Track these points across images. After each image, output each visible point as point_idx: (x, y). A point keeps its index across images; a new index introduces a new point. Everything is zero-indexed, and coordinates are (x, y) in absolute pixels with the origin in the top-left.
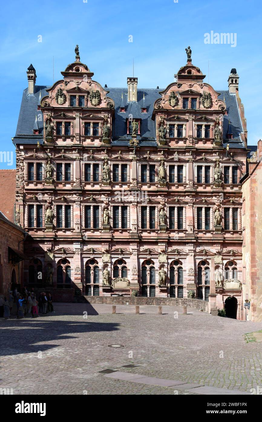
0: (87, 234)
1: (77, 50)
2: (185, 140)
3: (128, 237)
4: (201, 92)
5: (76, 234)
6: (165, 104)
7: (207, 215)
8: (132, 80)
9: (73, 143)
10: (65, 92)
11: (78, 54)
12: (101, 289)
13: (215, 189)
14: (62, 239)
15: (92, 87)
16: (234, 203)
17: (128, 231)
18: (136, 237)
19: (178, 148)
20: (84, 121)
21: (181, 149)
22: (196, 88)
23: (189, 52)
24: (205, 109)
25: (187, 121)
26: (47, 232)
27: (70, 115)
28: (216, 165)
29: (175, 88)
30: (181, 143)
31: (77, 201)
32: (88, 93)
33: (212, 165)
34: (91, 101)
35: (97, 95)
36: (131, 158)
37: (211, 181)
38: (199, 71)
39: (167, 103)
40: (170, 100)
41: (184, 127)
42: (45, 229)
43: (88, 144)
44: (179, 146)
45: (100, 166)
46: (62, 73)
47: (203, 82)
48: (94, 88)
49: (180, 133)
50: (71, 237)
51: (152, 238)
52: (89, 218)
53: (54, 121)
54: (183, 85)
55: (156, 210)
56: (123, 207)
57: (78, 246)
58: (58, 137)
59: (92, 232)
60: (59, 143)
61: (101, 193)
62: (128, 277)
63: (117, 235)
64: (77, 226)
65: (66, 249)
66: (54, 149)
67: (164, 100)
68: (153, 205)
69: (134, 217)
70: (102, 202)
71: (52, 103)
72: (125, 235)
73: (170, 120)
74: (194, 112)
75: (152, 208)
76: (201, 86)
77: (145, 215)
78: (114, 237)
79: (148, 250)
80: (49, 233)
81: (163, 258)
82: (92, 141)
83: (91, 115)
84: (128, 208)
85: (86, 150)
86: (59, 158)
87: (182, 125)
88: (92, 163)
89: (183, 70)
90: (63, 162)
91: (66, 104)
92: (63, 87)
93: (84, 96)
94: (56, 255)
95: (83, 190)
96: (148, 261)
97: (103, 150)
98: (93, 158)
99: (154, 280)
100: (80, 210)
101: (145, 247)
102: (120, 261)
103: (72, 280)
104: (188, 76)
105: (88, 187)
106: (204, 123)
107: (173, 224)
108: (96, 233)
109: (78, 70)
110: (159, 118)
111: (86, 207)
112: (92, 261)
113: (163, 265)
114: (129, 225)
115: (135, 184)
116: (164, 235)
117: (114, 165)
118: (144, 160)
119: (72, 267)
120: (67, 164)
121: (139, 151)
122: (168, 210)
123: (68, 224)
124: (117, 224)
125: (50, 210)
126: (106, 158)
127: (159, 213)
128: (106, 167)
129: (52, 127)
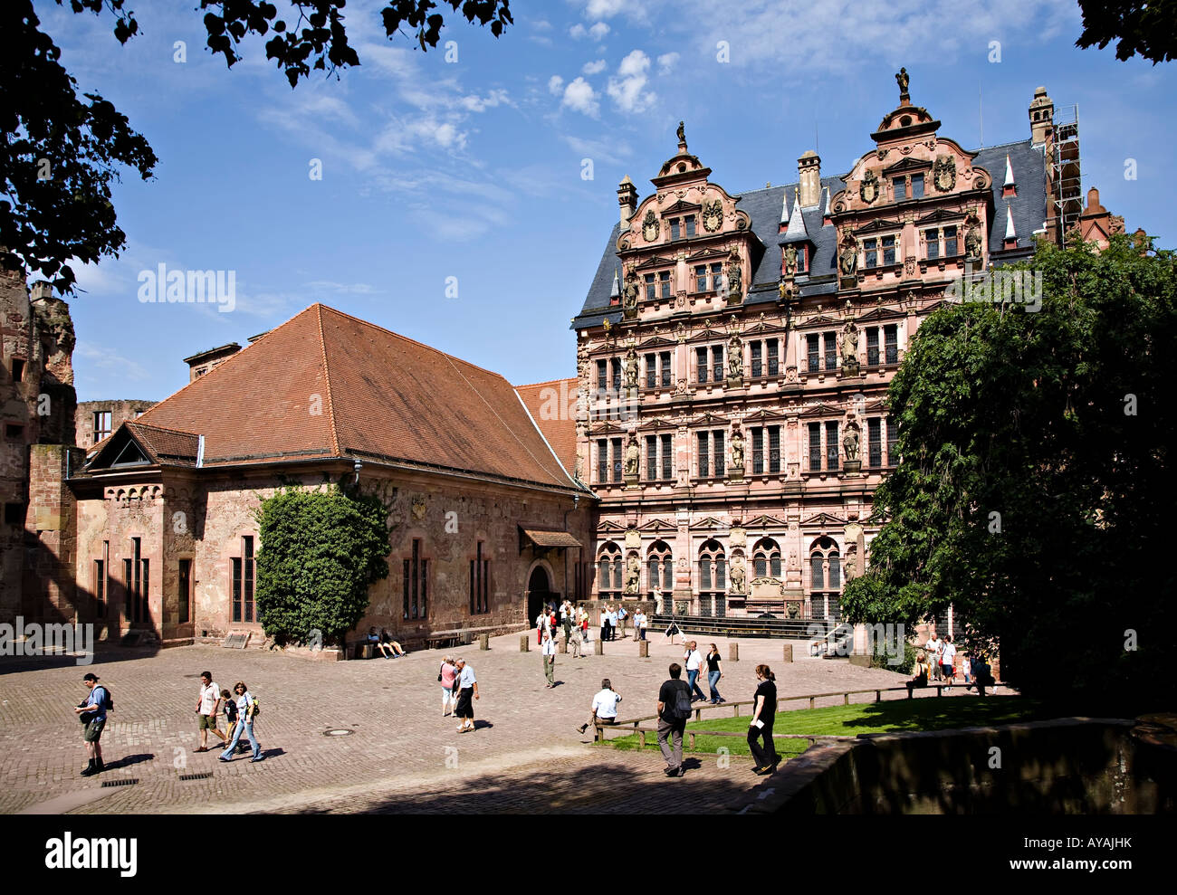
0: (703, 488)
1: (680, 130)
3: (780, 492)
4: (932, 157)
5: (682, 492)
6: (852, 202)
8: (808, 163)
9: (673, 311)
10: (658, 216)
11: (683, 139)
12: (727, 602)
14: (655, 503)
15: (707, 196)
17: (781, 479)
18: (796, 490)
19: (883, 288)
20: (692, 266)
21: (888, 290)
22: (919, 151)
24: (942, 194)
25: (902, 226)
26: (629, 490)
27: (669, 257)
29: (873, 163)
30: (889, 278)
31: (682, 426)
32: (699, 208)
34: (705, 222)
35: (716, 211)
36: (785, 325)
38: (924, 115)
39: (857, 197)
40: (862, 190)
41: (897, 241)
42: (626, 485)
43: (702, 309)
44: (887, 285)
45: (725, 350)
46: (654, 181)
47: (937, 137)
48: (713, 196)
49: (889, 256)
50: (671, 497)
51: (831, 489)
52: (703, 458)
53: (641, 274)
54: (890, 153)
55: (841, 428)
56: (770, 428)
57: (682, 514)
58: (648, 304)
59: (710, 485)
60: (648, 315)
61: (725, 404)
62: (783, 577)
63: (758, 488)
64: (681, 474)
65: (662, 523)
66: (641, 329)
67: (849, 192)
68: (832, 419)
69: (794, 445)
70: (728, 422)
71: (638, 243)
72: (774, 487)
73: (863, 231)
74: (918, 206)
75: (832, 427)
76: (931, 146)
77: (814, 440)
78: (751, 493)
79: (822, 516)
80: (633, 493)
81: (853, 532)
82: (708, 301)
83: (707, 251)
84: (781, 430)
85: (698, 322)
86: (650, 344)
87: (892, 238)
88: (710, 345)
89: (888, 122)
90: (657, 352)
91: (662, 240)
92: (656, 206)
93: (692, 218)
94: (644, 535)
95: (693, 403)
96: (823, 541)
97: (729, 317)
98: (709, 336)
99: (838, 580)
100: (689, 442)
101: (817, 510)
102: (766, 543)
103: (675, 584)
104: (904, 131)
105: (702, 395)
106: (943, 225)
107: (876, 456)
108: (719, 488)
109: (683, 168)
110: (841, 232)
111: (699, 435)
112: (714, 544)
113: (854, 549)
114: (783, 467)
115: (792, 379)
116: (856, 482)
117: (753, 345)
118: (813, 324)
119: (674, 557)
120: (663, 355)
121: (801, 308)
122: (864, 425)
123: (667, 472)
124: (757, 467)
125: (633, 448)
126: (734, 331)
127: (845, 435)
128: (736, 350)
129: (636, 288)
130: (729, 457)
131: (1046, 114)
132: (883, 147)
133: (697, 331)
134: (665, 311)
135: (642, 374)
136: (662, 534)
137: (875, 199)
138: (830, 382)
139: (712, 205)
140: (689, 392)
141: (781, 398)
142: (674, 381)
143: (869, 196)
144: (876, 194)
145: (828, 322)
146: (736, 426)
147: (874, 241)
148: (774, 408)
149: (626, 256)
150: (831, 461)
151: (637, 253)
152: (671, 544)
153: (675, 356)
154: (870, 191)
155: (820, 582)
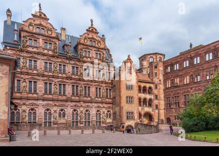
0: (46, 96)
2: (90, 58)
3: (66, 99)
5: (40, 96)
6: (82, 41)
7: (100, 91)
9: (38, 51)
10: (33, 24)
11: (40, 8)
12: (52, 124)
14: (32, 98)
15: (48, 26)
16: (109, 87)
17: (66, 96)
18: (70, 99)
20: (44, 41)
22: (95, 37)
23: (92, 21)
24: (98, 47)
25: (92, 50)
27: (37, 36)
29: (86, 35)
31: (40, 80)
32: (46, 28)
34: (47, 32)
36: (67, 62)
38: (96, 30)
40: (84, 40)
41: (91, 53)
42: (22, 93)
43: (46, 53)
45: (52, 64)
46: (32, 15)
49: (89, 55)
51: (77, 100)
52: (46, 89)
53: (28, 38)
54: (90, 35)
55: (79, 87)
56: (63, 85)
57: (40, 102)
58: (30, 46)
59: (48, 96)
60: (30, 49)
61: (53, 77)
62: (66, 118)
63: (60, 98)
64: (40, 92)
65: (34, 104)
66: (28, 52)
67: (82, 39)
69: (69, 90)
70: (53, 81)
71: (26, 29)
72: (64, 98)
73: (84, 48)
74: (95, 47)
75: (77, 86)
76: (97, 37)
77: (73, 89)
79: (75, 105)
80: (24, 95)
81: (82, 109)
82: (48, 51)
83: (48, 39)
84: (66, 85)
85: (45, 55)
86: (31, 57)
87: (89, 52)
88: (48, 62)
89: (89, 28)
90: (33, 60)
91: (34, 31)
92: (32, 22)
93: (44, 29)
94: (28, 106)
95: (44, 75)
96: (75, 110)
97: (54, 57)
98: (49, 60)
99: (77, 119)
100: (42, 84)
101: (74, 104)
102: (62, 110)
103: (37, 120)
104: (92, 31)
105: (46, 73)
106: (99, 53)
107: (85, 94)
108: (50, 96)
109: (40, 15)
110: (80, 47)
111: (45, 83)
112: (48, 110)
113: (82, 112)
114: (66, 93)
115: (69, 75)
116: (82, 98)
117: (60, 65)
118: (74, 64)
119: (37, 113)
120: (34, 61)
121: (71, 60)
122: (84, 87)
123: (35, 91)
124: (60, 93)
125: (24, 83)
126: (56, 61)
128: (56, 65)
129: (27, 41)
130: (53, 90)
132: (88, 33)
133: (45, 58)
134: (35, 50)
135: (28, 64)
136: (34, 107)
137: (87, 43)
138: (77, 77)
139: (50, 28)
140: (42, 72)
141: (67, 78)
142: (38, 68)
145: (77, 65)
147: (86, 51)
148: (65, 80)
149: (23, 31)
150: (76, 94)
151: (27, 32)
152: (36, 109)
153: (39, 62)
154: (86, 41)
155: (73, 119)
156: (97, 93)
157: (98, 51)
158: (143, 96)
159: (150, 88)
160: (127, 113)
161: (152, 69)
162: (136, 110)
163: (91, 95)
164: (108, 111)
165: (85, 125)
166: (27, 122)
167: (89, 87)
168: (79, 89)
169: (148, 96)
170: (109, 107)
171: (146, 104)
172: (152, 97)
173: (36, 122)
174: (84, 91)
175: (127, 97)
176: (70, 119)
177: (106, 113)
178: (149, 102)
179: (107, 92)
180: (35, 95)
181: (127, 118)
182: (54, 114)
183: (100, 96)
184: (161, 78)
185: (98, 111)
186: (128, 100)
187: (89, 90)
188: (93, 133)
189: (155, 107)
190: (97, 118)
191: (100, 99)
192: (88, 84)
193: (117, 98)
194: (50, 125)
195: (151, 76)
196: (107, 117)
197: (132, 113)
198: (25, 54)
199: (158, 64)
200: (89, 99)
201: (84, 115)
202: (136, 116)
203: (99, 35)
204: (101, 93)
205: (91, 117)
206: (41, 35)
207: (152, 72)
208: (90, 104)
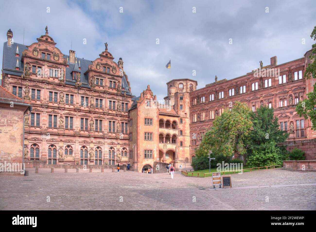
0: (51, 130)
1: (46, 28)
3: (73, 134)
4: (112, 65)
5: (44, 130)
6: (94, 68)
7: (114, 125)
8: (73, 52)
9: (42, 79)
10: (38, 50)
11: (47, 31)
12: (57, 161)
13: (118, 113)
14: (35, 133)
15: (55, 51)
16: (125, 121)
17: (74, 130)
18: (78, 134)
20: (49, 68)
21: (101, 91)
22: (109, 62)
23: (106, 45)
24: (113, 74)
25: (105, 78)
27: (41, 63)
28: (118, 101)
29: (99, 61)
30: (101, 88)
31: (44, 112)
32: (52, 53)
33: (116, 101)
36: (76, 92)
37: (116, 109)
38: (111, 55)
39: (95, 67)
41: (104, 81)
43: (52, 81)
46: (37, 39)
47: (113, 61)
48: (57, 51)
49: (101, 83)
50: (40, 131)
51: (86, 135)
52: (50, 122)
53: (32, 65)
54: (103, 60)
55: (89, 120)
56: (71, 117)
57: (44, 137)
58: (33, 74)
59: (53, 129)
60: (33, 77)
61: (59, 108)
62: (73, 155)
63: (67, 132)
64: (44, 125)
65: (37, 138)
66: (31, 80)
67: (94, 65)
68: (87, 118)
69: (77, 123)
70: (59, 113)
71: (30, 54)
72: (71, 132)
73: (97, 76)
74: (109, 74)
77: (82, 122)
78: (65, 133)
79: (84, 141)
81: (92, 145)
82: (54, 79)
83: (54, 66)
84: (74, 118)
85: (51, 84)
86: (34, 86)
87: (102, 80)
88: (54, 91)
89: (103, 53)
90: (36, 89)
91: (39, 57)
92: (37, 47)
93: (50, 54)
94: (30, 141)
95: (48, 106)
96: (84, 147)
97: (61, 86)
98: (54, 89)
99: (86, 156)
100: (46, 117)
101: (83, 139)
102: (68, 146)
103: (40, 156)
104: (106, 57)
105: (51, 104)
106: (113, 81)
107: (97, 128)
108: (55, 130)
109: (47, 39)
110: (91, 74)
111: (50, 115)
112: (52, 145)
113: (92, 149)
114: (74, 127)
115: (78, 106)
116: (93, 133)
117: (67, 95)
118: (83, 94)
119: (40, 149)
120: (38, 90)
121: (80, 89)
122: (95, 121)
123: (38, 124)
124: (67, 126)
126: (62, 90)
127: (90, 122)
128: (62, 95)
129: (30, 68)
130: (58, 123)
131: (122, 63)
132: (102, 58)
133: (50, 87)
134: (39, 78)
135: (30, 94)
136: (37, 142)
137: (99, 69)
138: (87, 109)
139: (57, 54)
140: (47, 102)
141: (75, 110)
142: (42, 98)
143: (98, 68)
144: (100, 68)
145: (87, 95)
146: (62, 115)
147: (98, 79)
148: (72, 112)
149: (26, 57)
150: (86, 128)
151: (30, 58)
152: (39, 144)
153: (43, 92)
154: (98, 67)
155: (82, 157)
156: (110, 127)
157: (113, 79)
158: (165, 131)
159: (175, 122)
160: (145, 151)
161: (177, 101)
162: (156, 147)
163: (103, 130)
164: (124, 149)
165: (96, 163)
166: (30, 158)
167: (101, 121)
168: (89, 122)
169: (171, 132)
170: (125, 144)
171: (170, 141)
172: (176, 132)
173: (38, 159)
174: (94, 125)
175: (145, 133)
176: (78, 156)
177: (121, 150)
178: (172, 138)
179: (123, 126)
180: (38, 129)
181: (145, 157)
182: (60, 151)
183: (114, 130)
184: (187, 110)
185: (111, 148)
186: (147, 136)
187: (101, 124)
188: (102, 171)
189: (179, 144)
190: (110, 157)
191: (114, 135)
192: (99, 117)
193: (134, 134)
194: (55, 163)
195: (176, 108)
196: (122, 155)
197: (151, 151)
198: (28, 83)
199: (183, 95)
200: (101, 134)
201: (94, 153)
202: (156, 154)
203: (114, 60)
204: (116, 128)
205: (103, 155)
206: (46, 61)
207: (178, 104)
208: (101, 140)
